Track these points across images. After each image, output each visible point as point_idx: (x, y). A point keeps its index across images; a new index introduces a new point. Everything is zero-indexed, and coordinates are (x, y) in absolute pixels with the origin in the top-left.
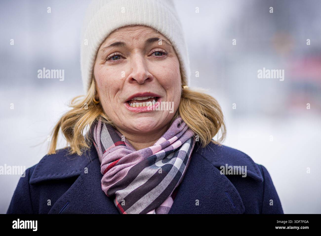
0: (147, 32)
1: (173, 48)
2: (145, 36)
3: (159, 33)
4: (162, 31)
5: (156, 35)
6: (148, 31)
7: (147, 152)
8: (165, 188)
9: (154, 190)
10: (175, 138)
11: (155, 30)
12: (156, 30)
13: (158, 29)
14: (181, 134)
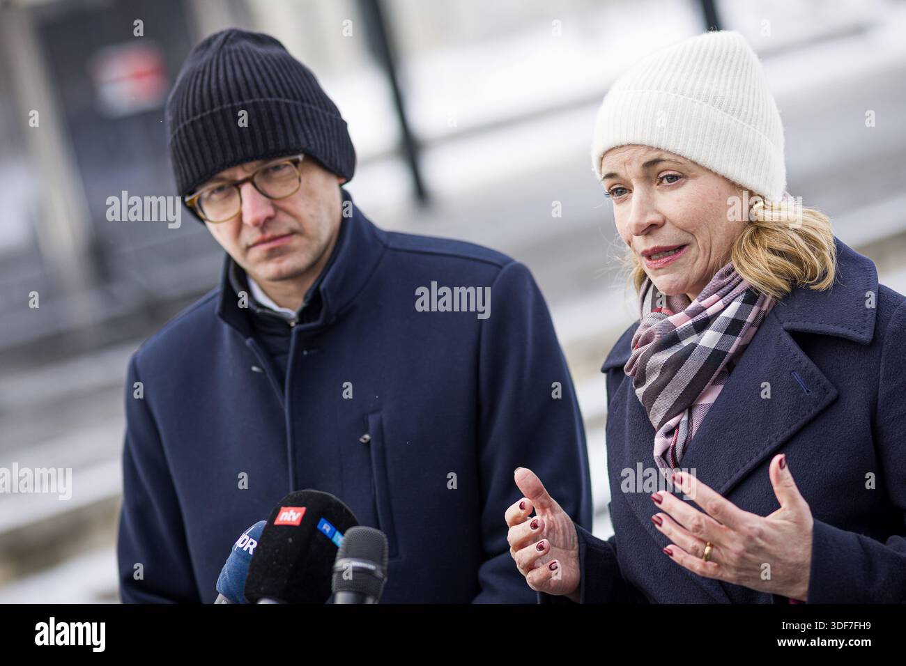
0: (640, 154)
1: (695, 163)
2: (639, 161)
3: (658, 149)
4: (663, 146)
5: (653, 155)
6: (641, 152)
7: (664, 327)
8: (688, 382)
9: (668, 386)
10: (715, 296)
11: (650, 148)
12: (652, 147)
13: (654, 144)
14: (726, 289)
